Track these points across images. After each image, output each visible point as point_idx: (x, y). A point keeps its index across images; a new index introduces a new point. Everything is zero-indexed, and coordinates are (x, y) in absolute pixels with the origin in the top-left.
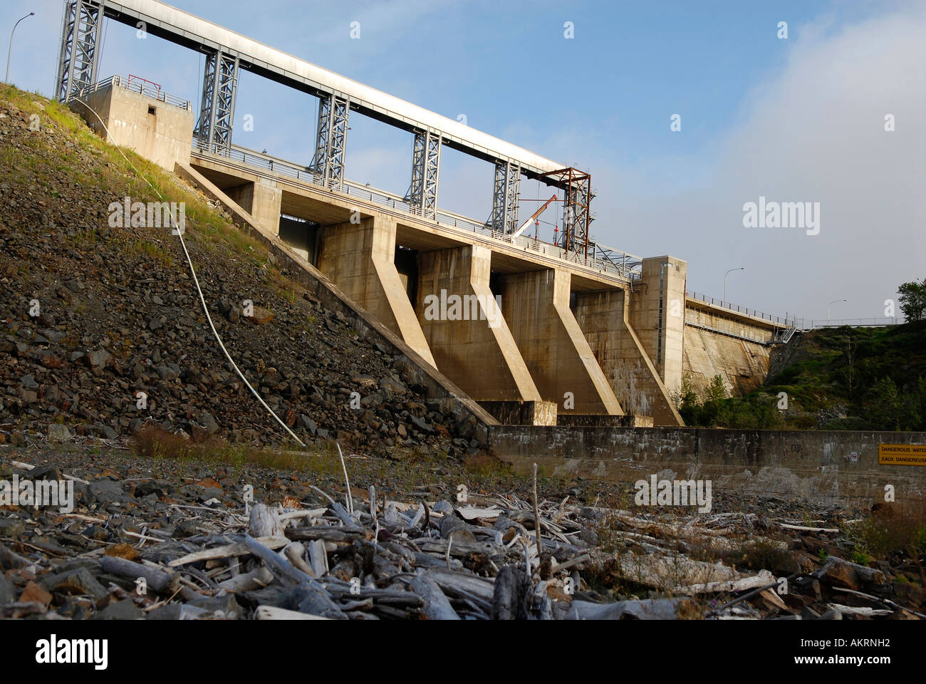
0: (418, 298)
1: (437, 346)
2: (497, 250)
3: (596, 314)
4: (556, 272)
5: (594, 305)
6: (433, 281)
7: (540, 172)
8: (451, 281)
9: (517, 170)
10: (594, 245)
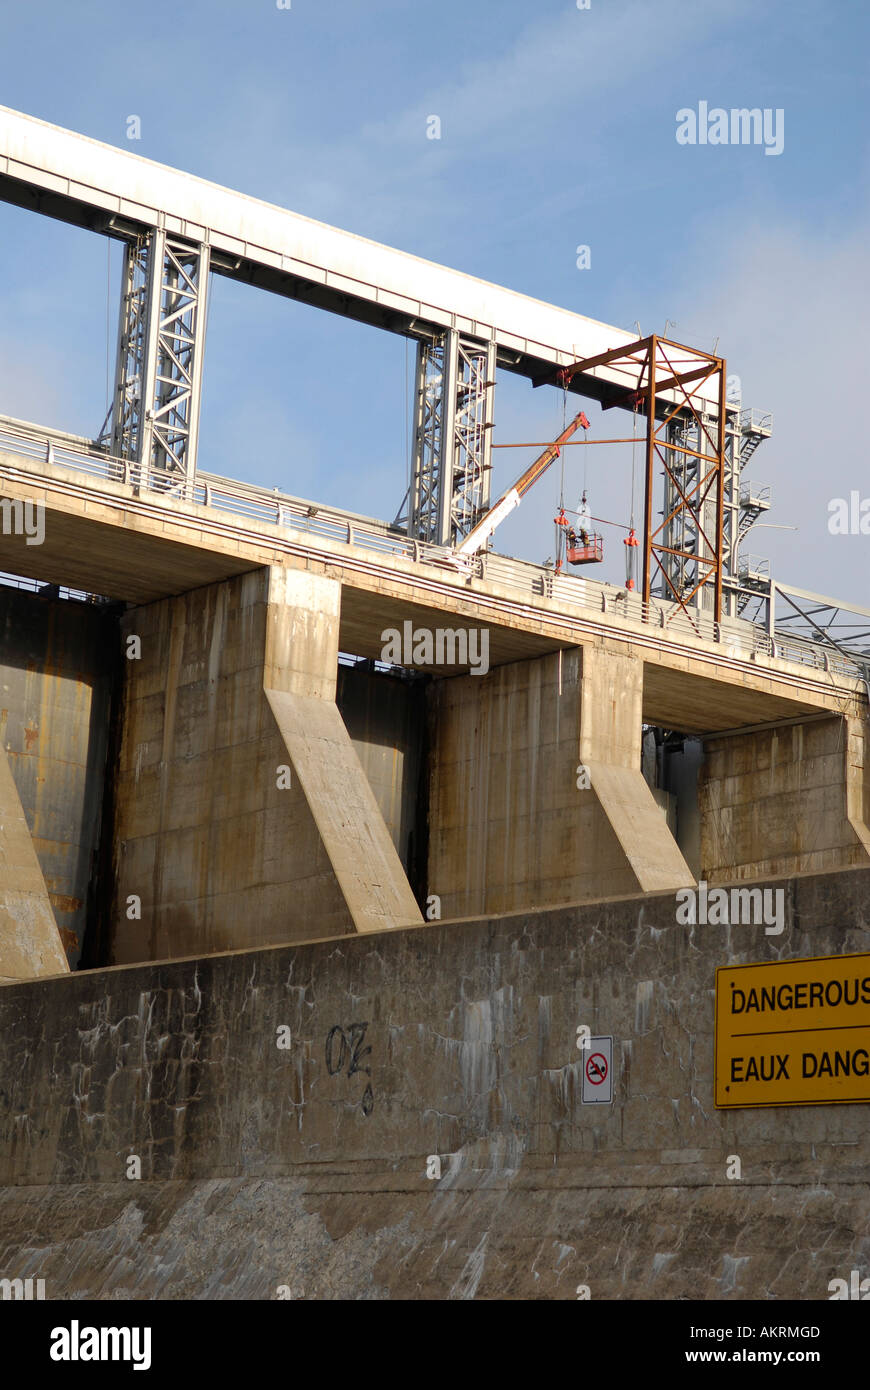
0: (123, 754)
1: (171, 906)
2: (366, 583)
3: (765, 801)
4: (589, 656)
5: (759, 771)
6: (163, 695)
7: (567, 361)
8: (213, 688)
9: (484, 354)
10: (765, 588)
